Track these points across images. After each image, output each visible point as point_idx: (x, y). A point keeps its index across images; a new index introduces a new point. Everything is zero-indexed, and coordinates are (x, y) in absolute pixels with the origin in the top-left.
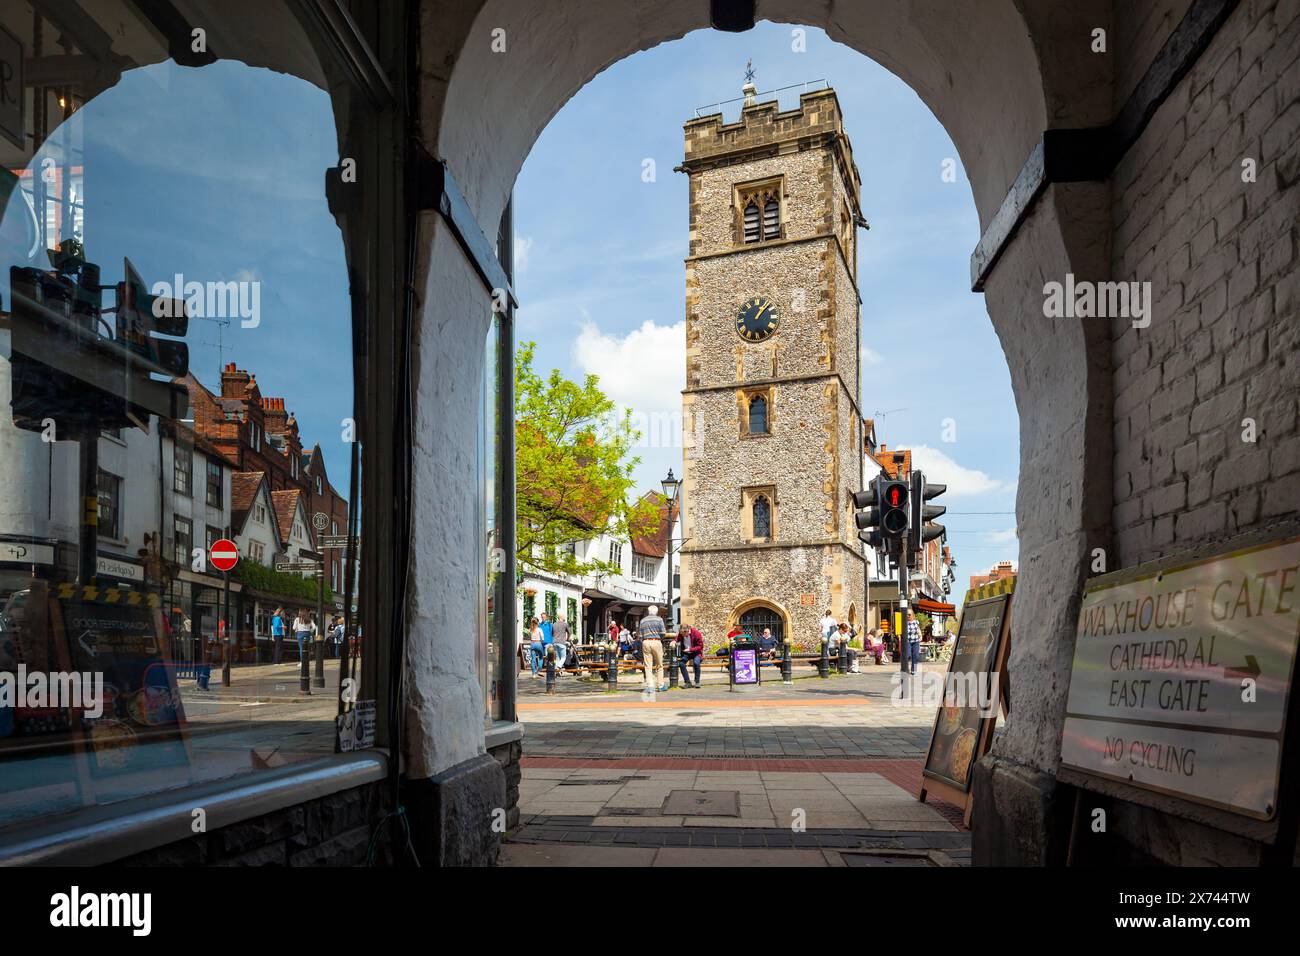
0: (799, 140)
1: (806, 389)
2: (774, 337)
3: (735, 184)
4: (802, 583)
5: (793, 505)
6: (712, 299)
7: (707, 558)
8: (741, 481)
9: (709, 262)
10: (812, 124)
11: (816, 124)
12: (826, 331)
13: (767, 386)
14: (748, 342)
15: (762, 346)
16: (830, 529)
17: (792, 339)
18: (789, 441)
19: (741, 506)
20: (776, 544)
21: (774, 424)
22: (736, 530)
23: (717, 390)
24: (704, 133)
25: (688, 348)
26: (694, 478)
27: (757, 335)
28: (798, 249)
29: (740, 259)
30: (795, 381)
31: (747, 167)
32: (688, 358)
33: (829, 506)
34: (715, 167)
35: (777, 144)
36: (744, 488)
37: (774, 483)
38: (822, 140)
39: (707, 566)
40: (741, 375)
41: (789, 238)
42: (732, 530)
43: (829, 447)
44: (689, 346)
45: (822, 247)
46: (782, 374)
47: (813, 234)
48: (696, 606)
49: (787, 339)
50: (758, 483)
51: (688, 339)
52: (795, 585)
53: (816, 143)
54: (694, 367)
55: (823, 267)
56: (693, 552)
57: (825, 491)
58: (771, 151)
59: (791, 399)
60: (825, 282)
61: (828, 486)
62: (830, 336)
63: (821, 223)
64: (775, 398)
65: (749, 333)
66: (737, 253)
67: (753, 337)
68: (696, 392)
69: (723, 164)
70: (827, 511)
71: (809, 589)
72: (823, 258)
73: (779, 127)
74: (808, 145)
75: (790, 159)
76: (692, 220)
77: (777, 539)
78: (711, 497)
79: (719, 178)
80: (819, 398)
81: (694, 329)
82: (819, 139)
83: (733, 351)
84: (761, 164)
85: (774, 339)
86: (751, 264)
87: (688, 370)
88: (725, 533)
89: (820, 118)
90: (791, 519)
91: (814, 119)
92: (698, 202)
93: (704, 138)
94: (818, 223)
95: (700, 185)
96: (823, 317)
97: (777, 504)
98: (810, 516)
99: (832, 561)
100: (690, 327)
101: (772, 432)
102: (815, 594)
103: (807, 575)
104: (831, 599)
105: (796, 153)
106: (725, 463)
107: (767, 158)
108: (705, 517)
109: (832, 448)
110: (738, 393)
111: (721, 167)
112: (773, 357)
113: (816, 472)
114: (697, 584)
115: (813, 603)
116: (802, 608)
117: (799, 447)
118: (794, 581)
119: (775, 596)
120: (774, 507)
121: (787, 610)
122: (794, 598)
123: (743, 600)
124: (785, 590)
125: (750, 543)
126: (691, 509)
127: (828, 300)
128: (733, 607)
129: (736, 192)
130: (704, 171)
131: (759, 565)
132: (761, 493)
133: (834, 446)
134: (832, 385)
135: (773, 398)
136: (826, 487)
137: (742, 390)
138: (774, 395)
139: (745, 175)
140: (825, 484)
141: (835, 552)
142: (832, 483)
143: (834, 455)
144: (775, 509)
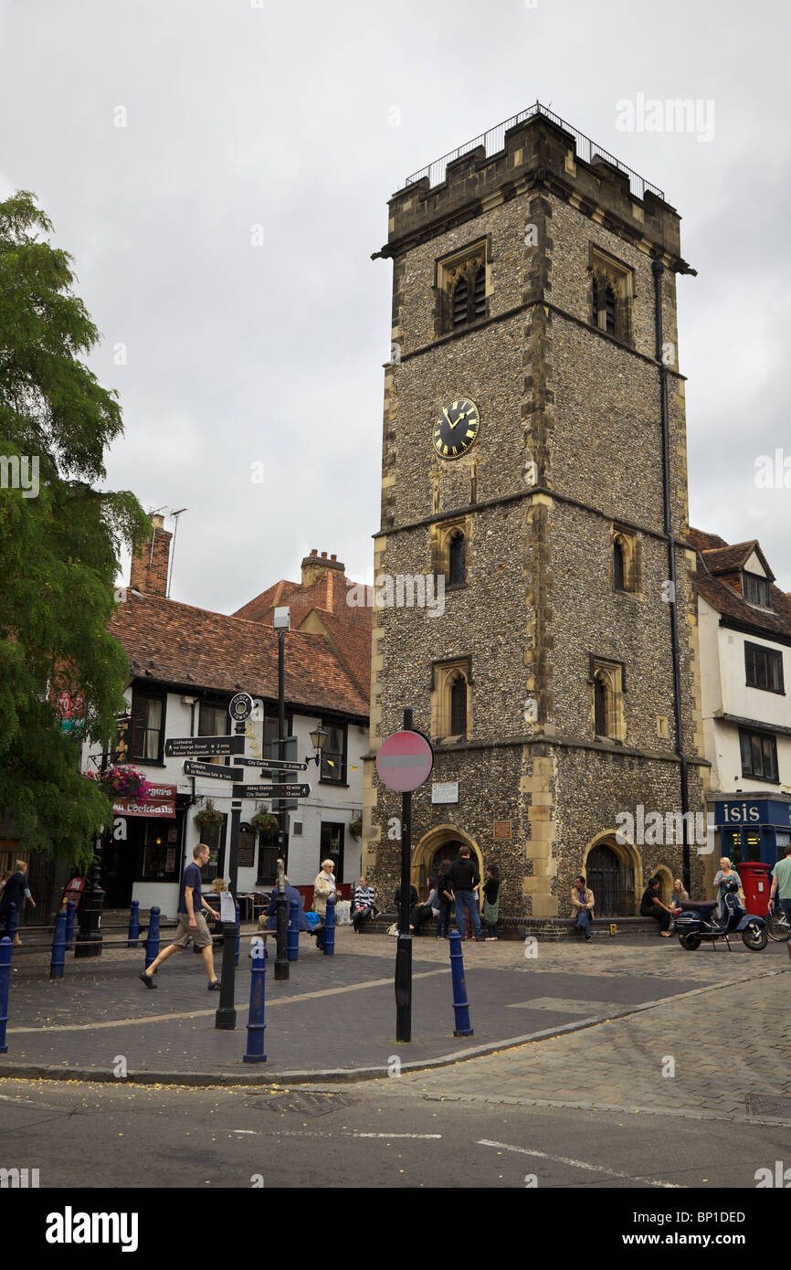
0: (501, 188)
1: (507, 516)
2: (473, 450)
3: (437, 260)
4: (497, 803)
5: (489, 685)
6: (409, 410)
8: (433, 654)
9: (408, 363)
10: (515, 165)
11: (521, 163)
12: (530, 432)
13: (464, 516)
14: (446, 460)
15: (459, 465)
17: (493, 449)
18: (487, 592)
19: (432, 689)
20: (469, 745)
21: (469, 569)
23: (410, 529)
24: (407, 206)
25: (383, 477)
26: (383, 653)
27: (454, 449)
28: (501, 328)
29: (440, 351)
31: (452, 235)
32: (383, 490)
33: (531, 684)
34: (418, 243)
35: (479, 200)
36: (435, 663)
37: (468, 653)
38: (528, 181)
40: (437, 506)
41: (493, 314)
43: (530, 597)
44: (385, 475)
45: (527, 319)
46: (481, 499)
47: (519, 304)
48: (378, 838)
49: (488, 449)
50: (450, 655)
51: (384, 465)
52: (488, 806)
53: (522, 186)
54: (388, 502)
55: (528, 346)
57: (526, 662)
58: (473, 210)
59: (489, 533)
60: (530, 366)
61: (529, 655)
62: (535, 438)
63: (527, 287)
64: (472, 532)
65: (446, 449)
66: (436, 346)
67: (450, 453)
68: (388, 535)
69: (426, 238)
70: (529, 692)
71: (505, 814)
72: (527, 335)
73: (481, 176)
74: (514, 190)
75: (496, 213)
76: (395, 313)
77: (470, 736)
78: (400, 679)
79: (422, 256)
80: (520, 525)
81: (391, 451)
82: (525, 180)
83: (431, 474)
84: (465, 227)
85: (474, 453)
86: (451, 356)
87: (383, 507)
89: (525, 155)
90: (487, 706)
91: (518, 158)
92: (402, 290)
93: (407, 212)
94: (524, 290)
95: (404, 269)
96: (527, 412)
97: (472, 683)
98: (509, 701)
99: (531, 769)
100: (386, 450)
101: (467, 581)
102: (511, 821)
103: (502, 792)
104: (530, 829)
105: (501, 205)
106: (415, 629)
107: (471, 219)
108: (393, 707)
109: (534, 598)
110: (433, 529)
111: (425, 242)
112: (473, 476)
113: (516, 634)
114: (380, 805)
115: (509, 836)
116: (496, 843)
117: (497, 599)
118: (487, 802)
119: (465, 823)
120: (469, 689)
121: (479, 845)
122: (487, 827)
123: (429, 830)
124: (477, 815)
125: (443, 742)
126: (379, 696)
127: (533, 389)
128: (418, 840)
129: (440, 268)
130: (408, 251)
131: (448, 775)
132: (456, 668)
133: (536, 595)
134: (535, 507)
135: (469, 533)
136: (527, 657)
137: (436, 526)
138: (470, 529)
139: (448, 246)
140: (526, 651)
141: (534, 755)
142: (534, 649)
143: (536, 607)
144: (469, 692)
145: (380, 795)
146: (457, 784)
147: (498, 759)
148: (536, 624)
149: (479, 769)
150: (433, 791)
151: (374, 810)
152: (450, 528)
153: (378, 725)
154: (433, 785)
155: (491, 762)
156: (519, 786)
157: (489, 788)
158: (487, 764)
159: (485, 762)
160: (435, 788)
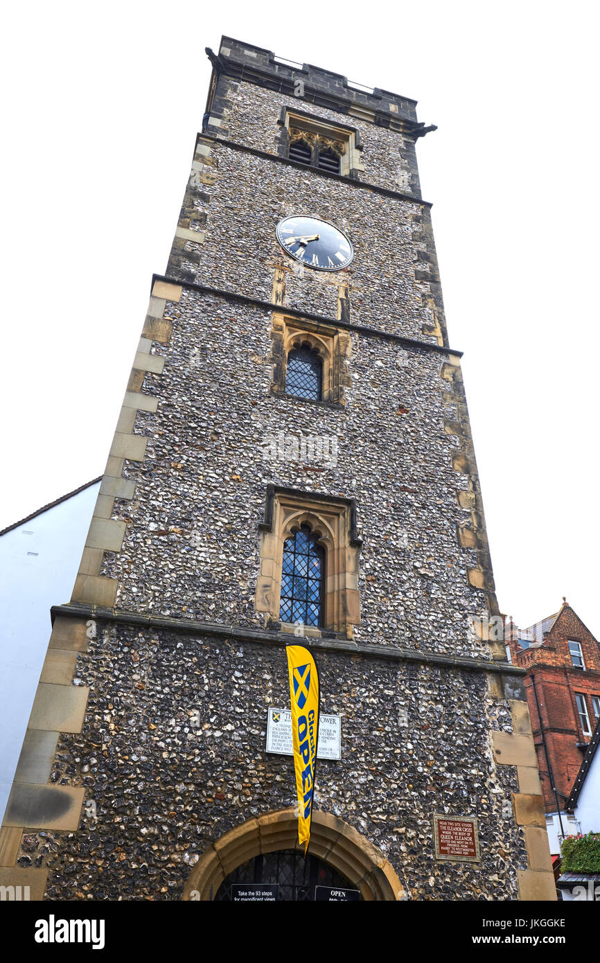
0: (377, 112)
1: (407, 358)
2: (342, 273)
3: (287, 108)
4: (439, 776)
8: (268, 474)
9: (239, 153)
11: (397, 113)
12: (431, 296)
13: (332, 327)
14: (295, 260)
15: (321, 276)
17: (374, 287)
18: (379, 428)
19: (266, 528)
20: (353, 646)
21: (345, 391)
22: (241, 585)
23: (232, 299)
24: (251, 53)
25: (180, 225)
26: (147, 434)
27: (315, 258)
29: (290, 170)
30: (387, 338)
31: (305, 105)
32: (176, 238)
33: (477, 579)
34: (262, 85)
35: (350, 103)
36: (273, 491)
37: (347, 497)
38: (405, 127)
39: (140, 677)
40: (280, 298)
42: (233, 584)
43: (462, 462)
44: (183, 225)
45: (414, 210)
46: (359, 322)
48: (68, 822)
49: (366, 284)
50: (307, 488)
51: (183, 216)
52: (417, 781)
53: (397, 126)
54: (184, 254)
55: (417, 229)
56: (101, 620)
57: (464, 544)
58: (340, 105)
59: (379, 363)
62: (437, 305)
64: (349, 350)
65: (301, 251)
66: (283, 161)
67: (307, 259)
68: (185, 286)
69: (271, 86)
70: (472, 588)
71: (460, 804)
72: (416, 220)
73: (351, 93)
74: (390, 123)
75: (366, 125)
77: (354, 632)
78: (182, 488)
79: (264, 95)
80: (431, 376)
81: (199, 209)
82: (401, 124)
83: (269, 262)
84: (325, 110)
85: (344, 275)
86: (308, 182)
87: (172, 255)
88: (208, 588)
90: (390, 590)
91: (394, 107)
93: (250, 56)
95: (233, 88)
96: (425, 279)
97: (354, 545)
99: (508, 721)
100: (189, 203)
101: (343, 402)
102: (473, 818)
103: (448, 754)
104: (523, 844)
105: (371, 123)
107: (333, 110)
108: (161, 533)
109: (468, 465)
110: (278, 318)
111: (268, 88)
112: (343, 296)
113: (441, 501)
114: (91, 733)
115: (473, 854)
116: (441, 868)
117: (400, 444)
118: (413, 769)
119: (358, 812)
120: (350, 550)
121: (398, 869)
122: (415, 827)
123: (250, 816)
124: (389, 796)
125: (283, 630)
126: (123, 502)
127: (430, 264)
128: (213, 840)
129: (288, 116)
132: (311, 512)
133: (469, 463)
134: (454, 366)
135: (346, 350)
136: (464, 537)
137: (285, 317)
138: (347, 346)
139: (301, 109)
140: (462, 529)
141: (512, 696)
142: (477, 531)
143: (473, 478)
144: (349, 557)
145: (98, 704)
146: (338, 721)
147: (430, 688)
148: (477, 500)
149: (384, 697)
150: (271, 723)
151: (67, 741)
152: (301, 332)
154: (271, 712)
155: (418, 689)
156: (486, 749)
157: (415, 741)
158: (407, 691)
159: (403, 687)
160: (276, 721)
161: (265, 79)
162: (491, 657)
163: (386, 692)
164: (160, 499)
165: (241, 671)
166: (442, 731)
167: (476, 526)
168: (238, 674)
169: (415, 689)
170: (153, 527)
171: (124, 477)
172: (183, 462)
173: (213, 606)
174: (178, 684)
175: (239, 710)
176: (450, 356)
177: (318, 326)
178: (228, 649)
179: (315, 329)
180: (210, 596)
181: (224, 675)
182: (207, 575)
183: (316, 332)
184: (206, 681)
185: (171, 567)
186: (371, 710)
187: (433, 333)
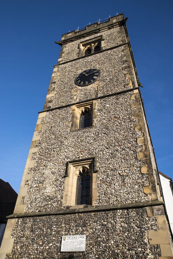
0: (108, 26)
2: (96, 82)
3: (81, 43)
4: (124, 253)
7: (29, 223)
8: (68, 158)
10: (114, 22)
11: (116, 21)
12: (127, 74)
13: (91, 101)
14: (81, 86)
15: (89, 87)
16: (147, 191)
17: (107, 81)
18: (106, 128)
19: (66, 176)
20: (94, 209)
21: (95, 120)
22: (59, 196)
23: (59, 108)
25: (48, 95)
26: (35, 159)
27: (87, 82)
31: (86, 38)
32: (47, 98)
33: (144, 170)
34: (72, 41)
35: (99, 29)
36: (69, 162)
37: (93, 156)
38: (119, 24)
39: (27, 232)
40: (75, 100)
41: (104, 49)
42: (56, 197)
43: (138, 127)
45: (122, 48)
46: (101, 95)
49: (104, 81)
50: (81, 158)
51: (49, 91)
54: (48, 102)
55: (123, 54)
56: (19, 217)
57: (139, 158)
58: (96, 31)
59: (107, 105)
64: (97, 106)
65: (82, 83)
67: (84, 84)
68: (47, 111)
69: (76, 39)
70: (143, 174)
72: (123, 51)
74: (114, 26)
75: (106, 32)
77: (95, 203)
78: (43, 171)
79: (74, 43)
80: (127, 102)
82: (117, 24)
83: (72, 91)
84: (92, 36)
85: (97, 82)
86: (86, 60)
87: (46, 104)
88: (49, 200)
90: (109, 184)
92: (64, 51)
95: (66, 47)
96: (126, 69)
97: (96, 172)
98: (127, 180)
99: (156, 225)
100: (51, 86)
101: (94, 124)
103: (128, 243)
105: (107, 30)
106: (58, 147)
107: (95, 34)
108: (37, 187)
109: (141, 127)
110: (74, 107)
111: (75, 41)
112: (96, 89)
113: (130, 145)
118: (113, 251)
120: (94, 175)
125: (71, 208)
126: (28, 181)
127: (127, 63)
129: (81, 45)
130: (68, 43)
131: (76, 230)
132: (84, 166)
133: (141, 126)
134: (135, 94)
135: (95, 107)
136: (139, 155)
137: (76, 106)
138: (96, 105)
139: (85, 40)
140: (138, 153)
141: (157, 214)
142: (144, 151)
143: (143, 132)
144: (94, 177)
145: (16, 243)
146: (85, 236)
148: (144, 139)
149: (103, 225)
150: (63, 241)
151: (7, 256)
152: (82, 108)
153: (23, 198)
154: (63, 237)
155: (116, 220)
156: (145, 238)
157: (114, 240)
158: (112, 221)
159: (110, 220)
160: (64, 240)
161: (74, 39)
162: (150, 200)
163: (104, 223)
164: (37, 177)
165: (55, 225)
166: (126, 234)
167: (144, 149)
168: (54, 226)
169: (115, 219)
170: (35, 186)
171: (28, 173)
172: (44, 163)
173: (50, 206)
174: (37, 233)
175: (54, 238)
176: (134, 90)
177: (86, 104)
178: (51, 219)
179: (86, 105)
180: (50, 203)
181: (50, 228)
182: (49, 196)
183: (87, 105)
184: (45, 230)
185: (39, 196)
186: (98, 231)
187: (129, 85)
